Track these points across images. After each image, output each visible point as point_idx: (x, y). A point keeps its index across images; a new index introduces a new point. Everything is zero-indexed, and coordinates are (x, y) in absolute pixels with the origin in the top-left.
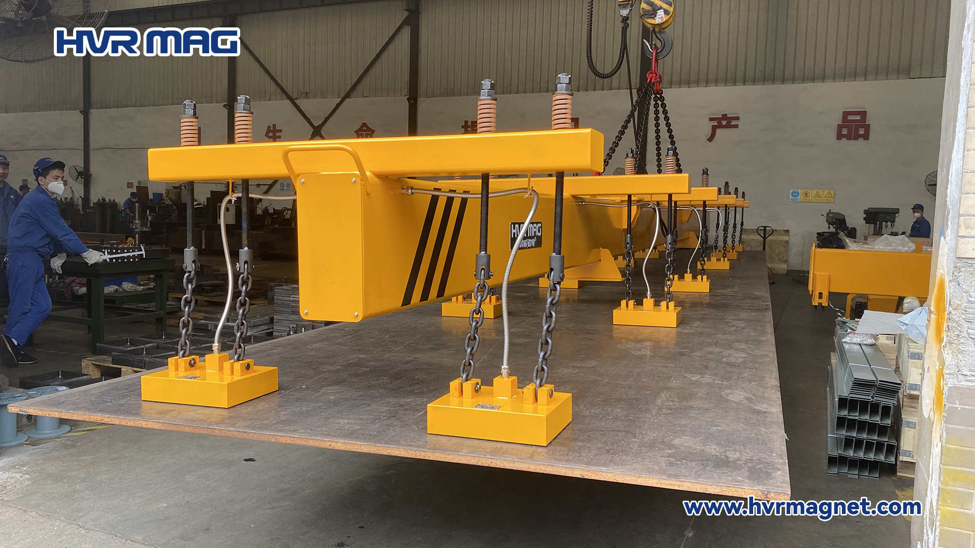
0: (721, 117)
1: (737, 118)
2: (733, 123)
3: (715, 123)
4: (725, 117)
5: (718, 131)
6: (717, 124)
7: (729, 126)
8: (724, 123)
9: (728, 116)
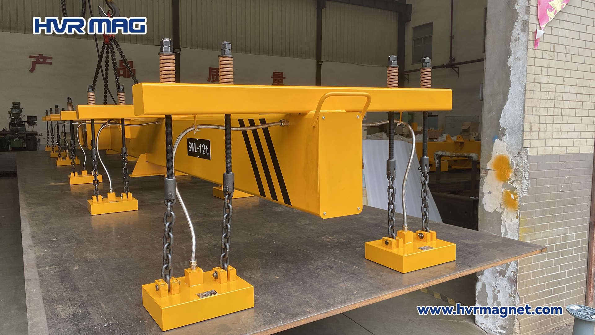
0: (38, 56)
1: (51, 58)
2: (48, 61)
3: (34, 60)
4: (41, 56)
5: (37, 66)
6: (35, 61)
7: (44, 63)
8: (41, 60)
9: (44, 56)
